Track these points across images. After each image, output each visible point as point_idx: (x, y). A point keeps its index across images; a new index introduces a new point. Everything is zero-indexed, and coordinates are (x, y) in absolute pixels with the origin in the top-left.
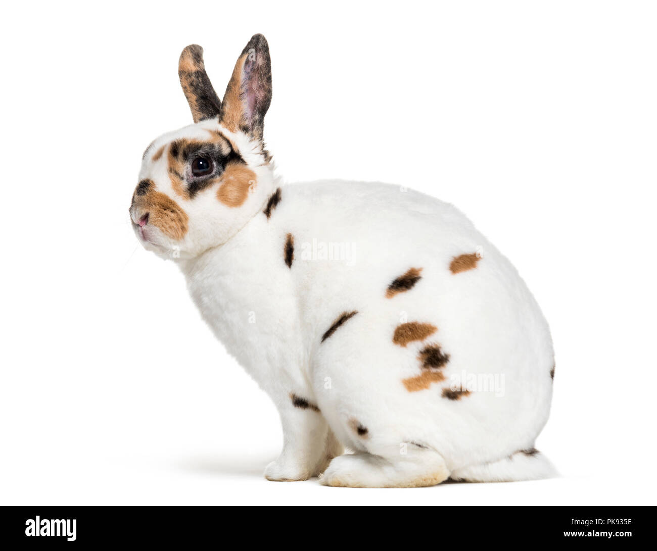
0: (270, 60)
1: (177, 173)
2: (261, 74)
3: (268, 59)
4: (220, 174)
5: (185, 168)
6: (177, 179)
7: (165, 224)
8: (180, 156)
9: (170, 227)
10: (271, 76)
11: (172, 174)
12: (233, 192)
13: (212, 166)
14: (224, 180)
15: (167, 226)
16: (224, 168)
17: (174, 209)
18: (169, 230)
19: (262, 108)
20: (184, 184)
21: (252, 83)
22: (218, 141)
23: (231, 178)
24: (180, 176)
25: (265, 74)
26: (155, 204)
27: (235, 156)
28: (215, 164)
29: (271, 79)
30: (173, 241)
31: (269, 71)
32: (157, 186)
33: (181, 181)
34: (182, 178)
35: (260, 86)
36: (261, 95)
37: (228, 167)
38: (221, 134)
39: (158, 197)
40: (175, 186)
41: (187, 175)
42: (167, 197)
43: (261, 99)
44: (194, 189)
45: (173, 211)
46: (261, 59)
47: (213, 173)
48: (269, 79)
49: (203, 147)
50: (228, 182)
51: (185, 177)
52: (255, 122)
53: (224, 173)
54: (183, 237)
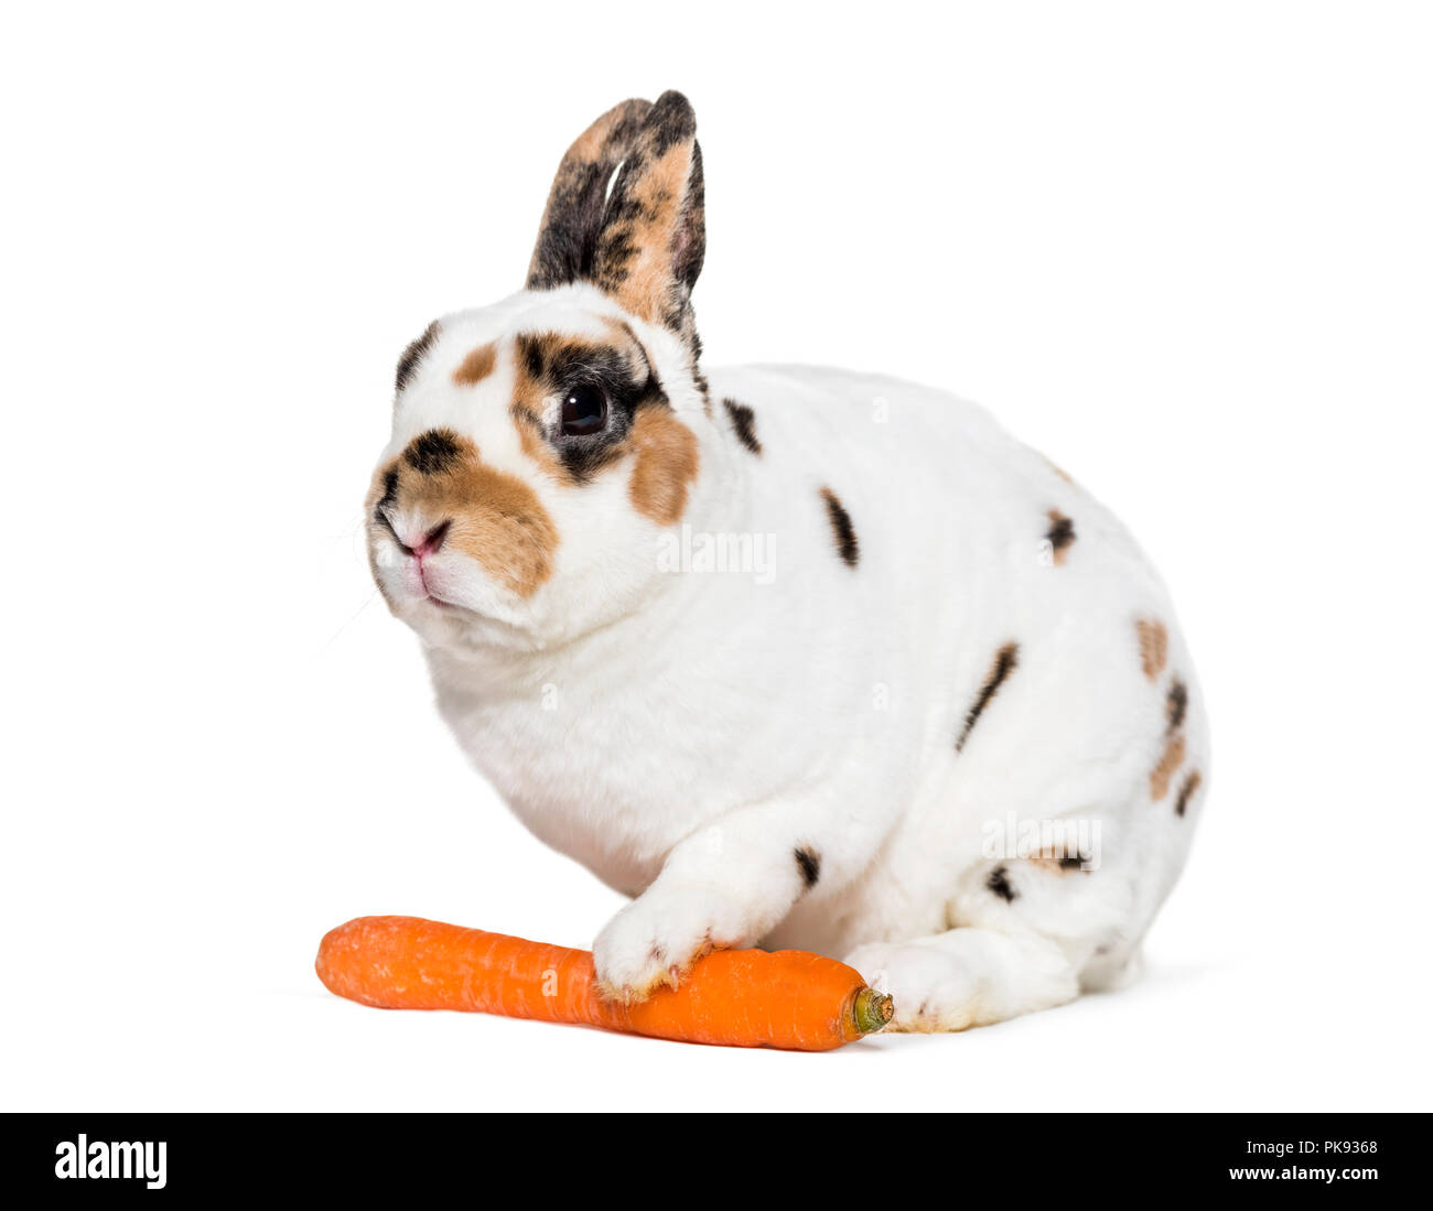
6: (532, 434)
8: (546, 375)
11: (519, 419)
13: (606, 411)
14: (638, 448)
16: (631, 419)
17: (528, 513)
20: (551, 449)
22: (623, 346)
24: (537, 425)
27: (653, 391)
28: (609, 404)
32: (478, 451)
33: (543, 441)
34: (543, 434)
37: (638, 416)
38: (627, 329)
41: (552, 427)
45: (524, 520)
47: (609, 430)
49: (594, 357)
51: (550, 432)
54: (534, 590)
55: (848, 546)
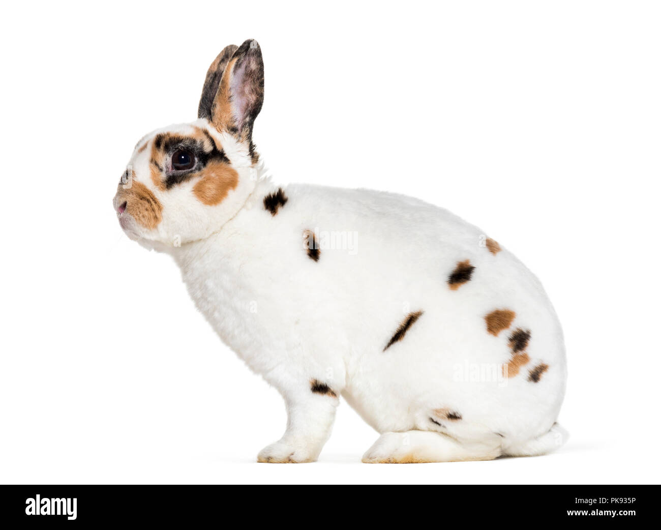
0: (263, 65)
1: (156, 164)
2: (254, 79)
3: (261, 64)
4: (199, 169)
5: (166, 160)
6: (156, 170)
7: (139, 213)
8: (162, 147)
9: (143, 216)
10: (263, 80)
11: (152, 165)
12: (211, 189)
13: (193, 162)
14: (204, 176)
15: (141, 215)
16: (205, 165)
18: (143, 219)
19: (254, 111)
20: (163, 176)
21: (244, 86)
22: (200, 138)
23: (213, 175)
24: (159, 167)
25: (258, 79)
26: (132, 193)
27: (218, 155)
28: (196, 159)
29: (263, 83)
30: (145, 230)
31: (262, 76)
32: (137, 175)
33: (161, 173)
34: (161, 170)
35: (252, 90)
36: (253, 98)
37: (210, 164)
38: (206, 133)
39: (136, 186)
40: (154, 176)
41: (167, 167)
42: (145, 186)
43: (253, 102)
44: (171, 182)
45: (147, 201)
46: (254, 63)
47: (194, 168)
48: (262, 84)
49: (183, 140)
50: (209, 179)
51: (165, 169)
52: (245, 124)
53: (204, 170)
54: (155, 227)
55: (314, 254)
